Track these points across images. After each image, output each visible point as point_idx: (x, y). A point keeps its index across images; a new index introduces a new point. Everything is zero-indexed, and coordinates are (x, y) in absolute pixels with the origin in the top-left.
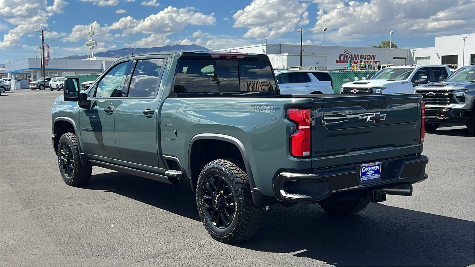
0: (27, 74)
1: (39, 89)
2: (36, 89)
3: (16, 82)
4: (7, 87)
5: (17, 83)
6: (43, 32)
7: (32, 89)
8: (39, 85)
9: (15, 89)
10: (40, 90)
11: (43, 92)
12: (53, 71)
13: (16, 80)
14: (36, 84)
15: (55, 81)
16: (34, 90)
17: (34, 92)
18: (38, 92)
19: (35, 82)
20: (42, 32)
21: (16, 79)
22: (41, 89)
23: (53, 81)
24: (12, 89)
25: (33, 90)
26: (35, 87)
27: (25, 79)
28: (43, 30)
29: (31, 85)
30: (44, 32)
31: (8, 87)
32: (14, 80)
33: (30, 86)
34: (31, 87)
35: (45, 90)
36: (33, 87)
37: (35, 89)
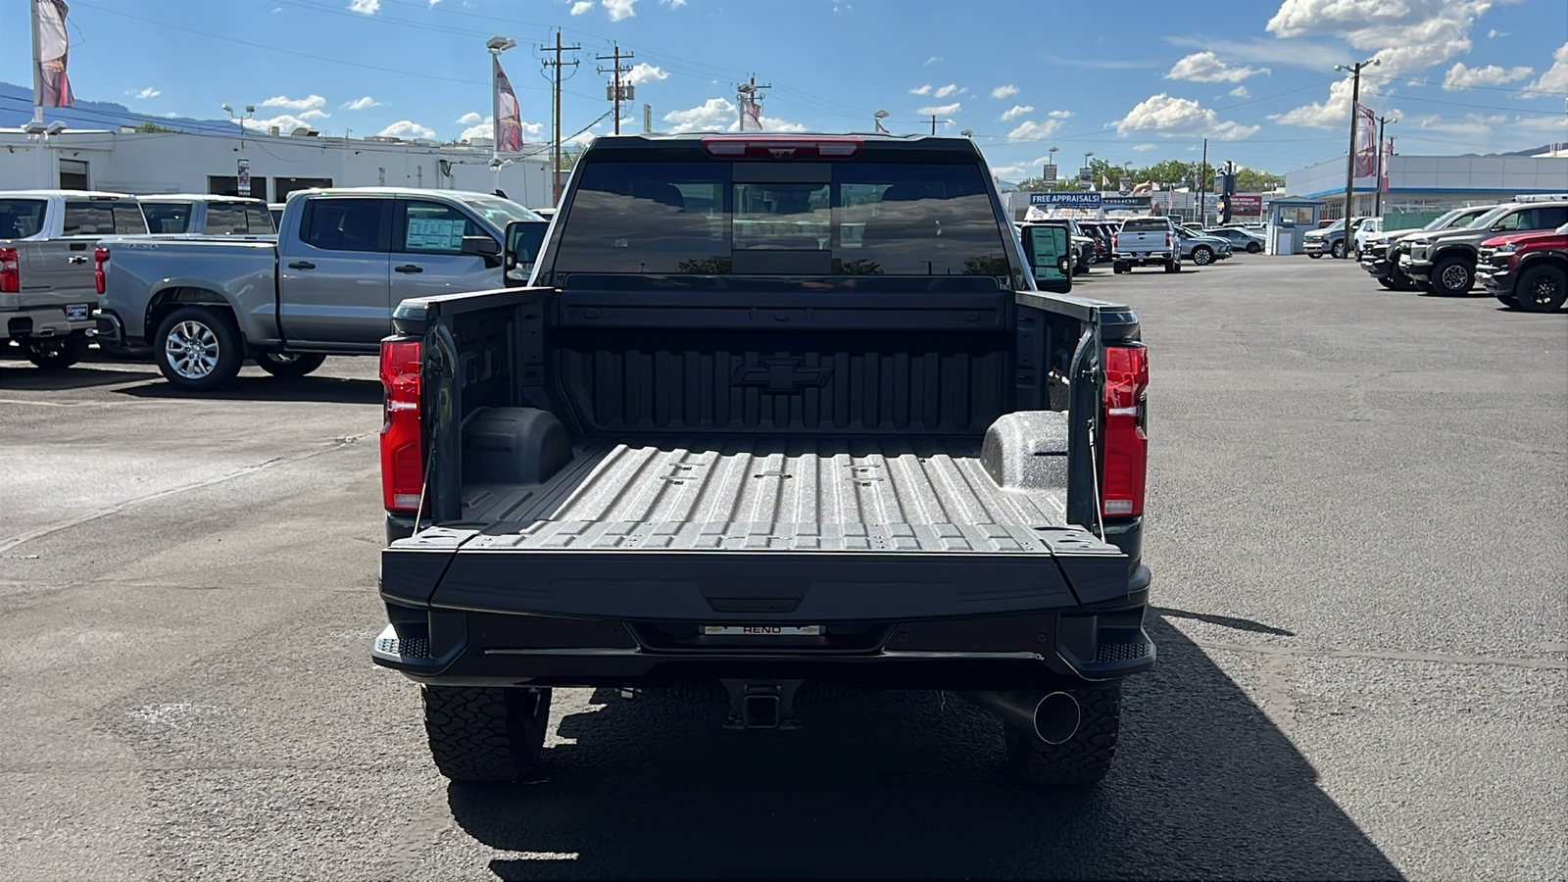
0: (1316, 206)
1: (1330, 256)
2: (1325, 256)
3: (1278, 230)
4: (1218, 248)
5: (1281, 235)
6: (1357, 71)
7: (1311, 255)
8: (1331, 241)
9: (1274, 253)
10: (1335, 257)
11: (1340, 264)
12: (1424, 197)
13: (1279, 225)
14: (1323, 239)
15: (1371, 231)
16: (1318, 257)
17: (1314, 262)
18: (1327, 263)
19: (1319, 233)
20: (1354, 68)
21: (1279, 222)
22: (1339, 255)
23: (1364, 230)
24: (1268, 252)
25: (1313, 257)
26: (1319, 248)
27: (1309, 221)
28: (1357, 65)
29: (1308, 242)
30: (1362, 71)
31: (1221, 248)
32: (1274, 225)
33: (1305, 245)
34: (1309, 248)
35: (1346, 257)
36: (1314, 248)
37: (1322, 254)
